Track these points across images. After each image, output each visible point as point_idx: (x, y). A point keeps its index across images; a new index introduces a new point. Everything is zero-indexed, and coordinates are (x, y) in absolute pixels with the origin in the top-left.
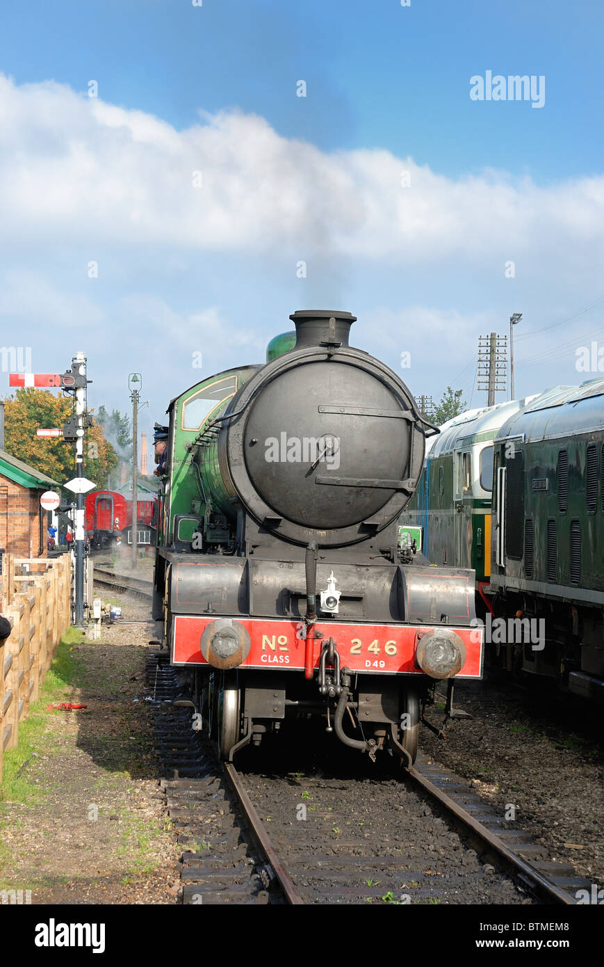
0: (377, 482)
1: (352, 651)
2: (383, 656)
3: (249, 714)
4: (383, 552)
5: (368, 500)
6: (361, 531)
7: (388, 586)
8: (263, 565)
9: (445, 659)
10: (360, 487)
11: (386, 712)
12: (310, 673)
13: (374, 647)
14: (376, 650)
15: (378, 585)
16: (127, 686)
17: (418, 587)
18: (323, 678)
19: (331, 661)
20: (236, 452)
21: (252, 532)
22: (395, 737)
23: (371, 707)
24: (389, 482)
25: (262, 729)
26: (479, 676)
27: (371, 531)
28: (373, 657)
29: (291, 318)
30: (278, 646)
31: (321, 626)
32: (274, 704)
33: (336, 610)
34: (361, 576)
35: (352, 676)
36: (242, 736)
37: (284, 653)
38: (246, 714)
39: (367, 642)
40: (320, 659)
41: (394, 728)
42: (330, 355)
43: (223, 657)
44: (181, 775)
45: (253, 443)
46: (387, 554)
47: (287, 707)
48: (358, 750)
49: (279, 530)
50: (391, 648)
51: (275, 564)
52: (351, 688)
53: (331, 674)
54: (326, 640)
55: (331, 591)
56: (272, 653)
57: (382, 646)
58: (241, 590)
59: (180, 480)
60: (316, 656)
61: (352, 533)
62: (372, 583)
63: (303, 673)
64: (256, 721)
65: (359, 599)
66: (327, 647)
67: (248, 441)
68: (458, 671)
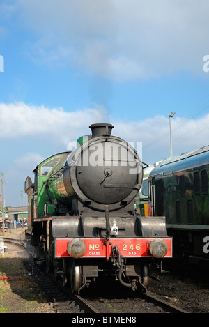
0: (126, 186)
1: (124, 249)
2: (135, 250)
3: (85, 275)
4: (129, 212)
5: (123, 193)
6: (121, 205)
7: (134, 224)
8: (86, 219)
9: (160, 250)
10: (121, 188)
11: (137, 272)
12: (108, 258)
13: (132, 247)
14: (133, 248)
15: (130, 224)
16: (20, 271)
17: (145, 224)
18: (114, 260)
19: (116, 253)
20: (73, 177)
21: (80, 206)
22: (140, 282)
23: (131, 271)
24: (131, 185)
25: (89, 281)
26: (171, 256)
27: (125, 204)
28: (131, 251)
29: (90, 127)
30: (95, 248)
31: (111, 240)
32: (94, 271)
33: (117, 234)
34: (123, 221)
35: (124, 259)
36: (82, 284)
37: (98, 251)
38: (83, 275)
39: (129, 245)
40: (112, 252)
41: (140, 278)
42: (107, 139)
43: (76, 254)
44: (57, 301)
45: (80, 173)
46: (131, 213)
47: (99, 272)
48: (128, 287)
49: (91, 205)
50: (138, 247)
51: (91, 218)
52: (124, 263)
53: (116, 258)
54: (114, 245)
55: (114, 227)
56: (93, 251)
57: (134, 247)
58: (79, 228)
59: (41, 194)
60: (110, 252)
61: (117, 205)
62: (127, 224)
63: (105, 258)
64: (87, 278)
65: (124, 229)
66: (115, 248)
67: (78, 172)
68: (165, 255)
